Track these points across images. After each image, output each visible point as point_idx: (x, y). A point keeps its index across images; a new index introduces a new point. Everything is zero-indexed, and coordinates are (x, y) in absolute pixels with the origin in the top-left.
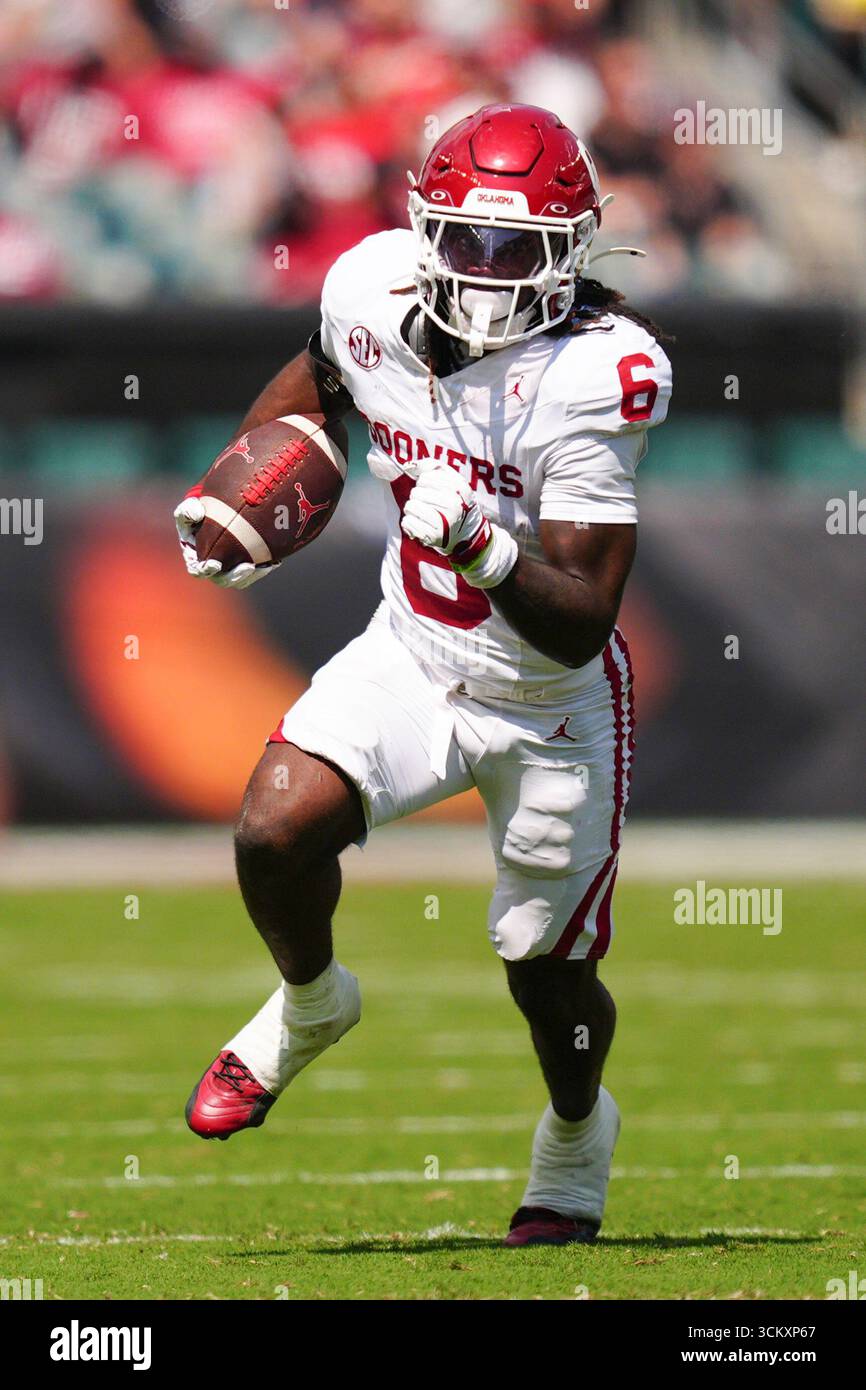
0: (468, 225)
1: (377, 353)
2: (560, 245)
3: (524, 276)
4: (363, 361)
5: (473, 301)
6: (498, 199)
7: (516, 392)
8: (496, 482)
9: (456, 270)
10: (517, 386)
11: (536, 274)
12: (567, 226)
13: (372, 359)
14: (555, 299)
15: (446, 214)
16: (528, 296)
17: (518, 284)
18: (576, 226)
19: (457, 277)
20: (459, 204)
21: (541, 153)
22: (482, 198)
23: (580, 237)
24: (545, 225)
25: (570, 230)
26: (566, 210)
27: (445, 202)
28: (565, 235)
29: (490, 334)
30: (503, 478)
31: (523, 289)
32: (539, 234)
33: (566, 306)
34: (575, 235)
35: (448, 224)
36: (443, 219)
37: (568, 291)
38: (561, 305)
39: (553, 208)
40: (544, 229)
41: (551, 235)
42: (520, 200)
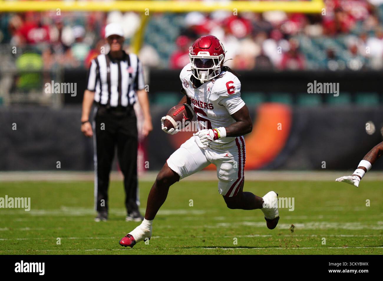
0: (200, 59)
1: (188, 84)
2: (217, 61)
3: (210, 67)
4: (186, 86)
5: (202, 73)
6: (204, 53)
7: (209, 90)
8: (208, 107)
9: (197, 67)
10: (209, 89)
11: (212, 67)
12: (218, 57)
13: (188, 86)
14: (217, 71)
15: (195, 57)
16: (211, 71)
17: (209, 69)
18: (219, 57)
19: (197, 68)
20: (197, 55)
21: (212, 44)
22: (201, 53)
23: (221, 59)
24: (213, 57)
25: (218, 58)
26: (217, 54)
27: (194, 55)
28: (217, 59)
29: (205, 79)
30: (209, 106)
31: (210, 70)
32: (212, 59)
33: (219, 72)
34: (219, 59)
35: (195, 59)
36: (194, 58)
37: (220, 69)
38: (218, 72)
39: (214, 54)
40: (213, 58)
41: (214, 59)
42: (208, 53)
